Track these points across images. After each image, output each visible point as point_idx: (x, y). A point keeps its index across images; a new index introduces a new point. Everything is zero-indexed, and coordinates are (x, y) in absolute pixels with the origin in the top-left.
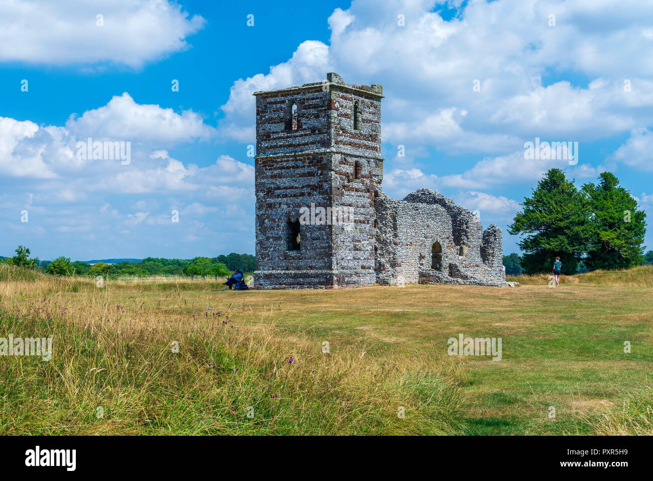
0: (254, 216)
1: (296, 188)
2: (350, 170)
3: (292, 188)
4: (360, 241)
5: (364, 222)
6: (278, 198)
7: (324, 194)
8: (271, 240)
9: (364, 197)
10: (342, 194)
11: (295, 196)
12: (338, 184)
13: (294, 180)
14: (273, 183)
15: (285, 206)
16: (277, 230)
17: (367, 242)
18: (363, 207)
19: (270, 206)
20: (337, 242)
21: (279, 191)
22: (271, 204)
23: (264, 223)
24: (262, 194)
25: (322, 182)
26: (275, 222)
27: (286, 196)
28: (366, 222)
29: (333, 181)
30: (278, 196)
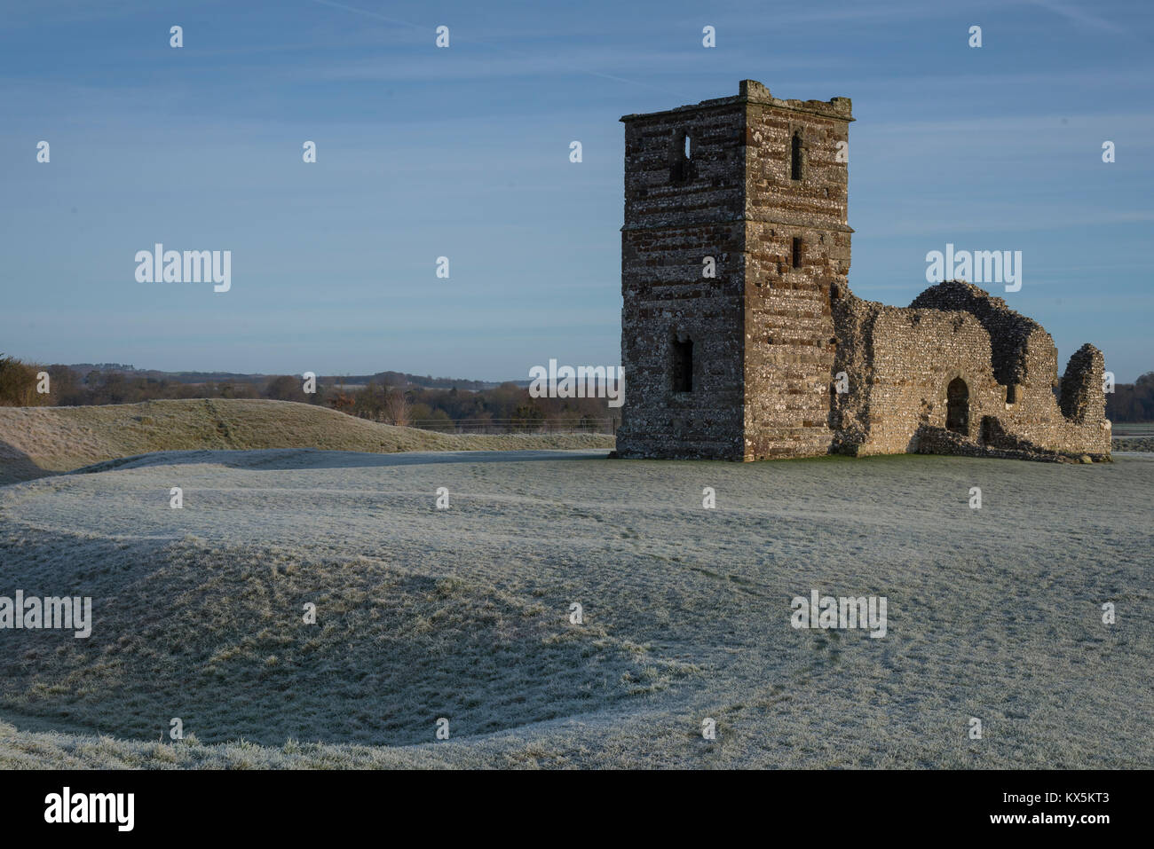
0: (620, 331)
1: (687, 283)
2: (783, 251)
3: (680, 282)
4: (801, 377)
5: (810, 343)
6: (658, 299)
7: (732, 295)
8: (646, 373)
9: (811, 298)
10: (766, 294)
11: (684, 297)
12: (758, 276)
13: (683, 269)
14: (650, 274)
15: (669, 315)
16: (655, 355)
17: (815, 379)
18: (809, 315)
19: (645, 314)
20: (754, 379)
21: (660, 288)
22: (646, 310)
23: (634, 343)
24: (632, 293)
25: (729, 272)
26: (653, 341)
27: (670, 297)
28: (815, 343)
29: (747, 271)
30: (658, 297)
